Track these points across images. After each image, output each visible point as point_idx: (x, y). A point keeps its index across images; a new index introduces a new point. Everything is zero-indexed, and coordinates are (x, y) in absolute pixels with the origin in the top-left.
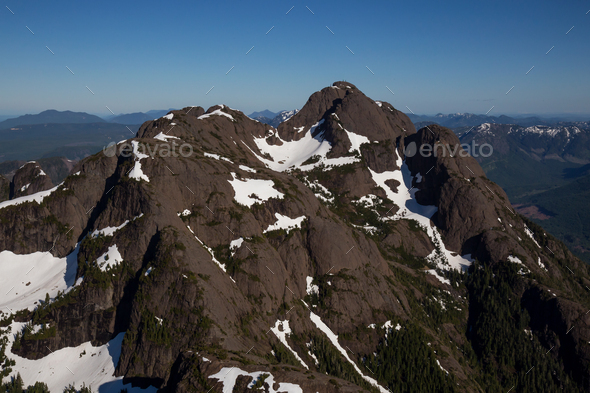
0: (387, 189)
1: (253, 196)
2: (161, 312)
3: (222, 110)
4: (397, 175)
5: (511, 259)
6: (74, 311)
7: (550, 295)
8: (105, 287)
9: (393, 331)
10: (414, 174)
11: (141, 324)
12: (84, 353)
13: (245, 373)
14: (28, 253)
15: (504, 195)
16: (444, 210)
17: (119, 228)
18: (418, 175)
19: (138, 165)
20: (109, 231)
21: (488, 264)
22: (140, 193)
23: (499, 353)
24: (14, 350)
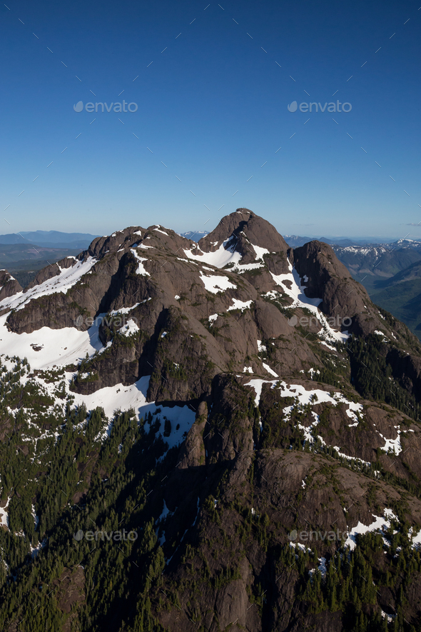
0: (284, 286)
1: (217, 287)
2: (177, 359)
3: (159, 229)
4: (290, 277)
5: (377, 332)
6: (109, 363)
7: (405, 354)
8: (131, 346)
9: (315, 374)
10: (301, 276)
11: (164, 368)
12: (119, 390)
13: (266, 382)
14: (60, 328)
15: (365, 291)
16: (328, 300)
17: (133, 308)
18: (305, 277)
19: (141, 266)
20: (125, 310)
21: (361, 336)
22: (147, 284)
23: (374, 392)
24: (72, 389)
